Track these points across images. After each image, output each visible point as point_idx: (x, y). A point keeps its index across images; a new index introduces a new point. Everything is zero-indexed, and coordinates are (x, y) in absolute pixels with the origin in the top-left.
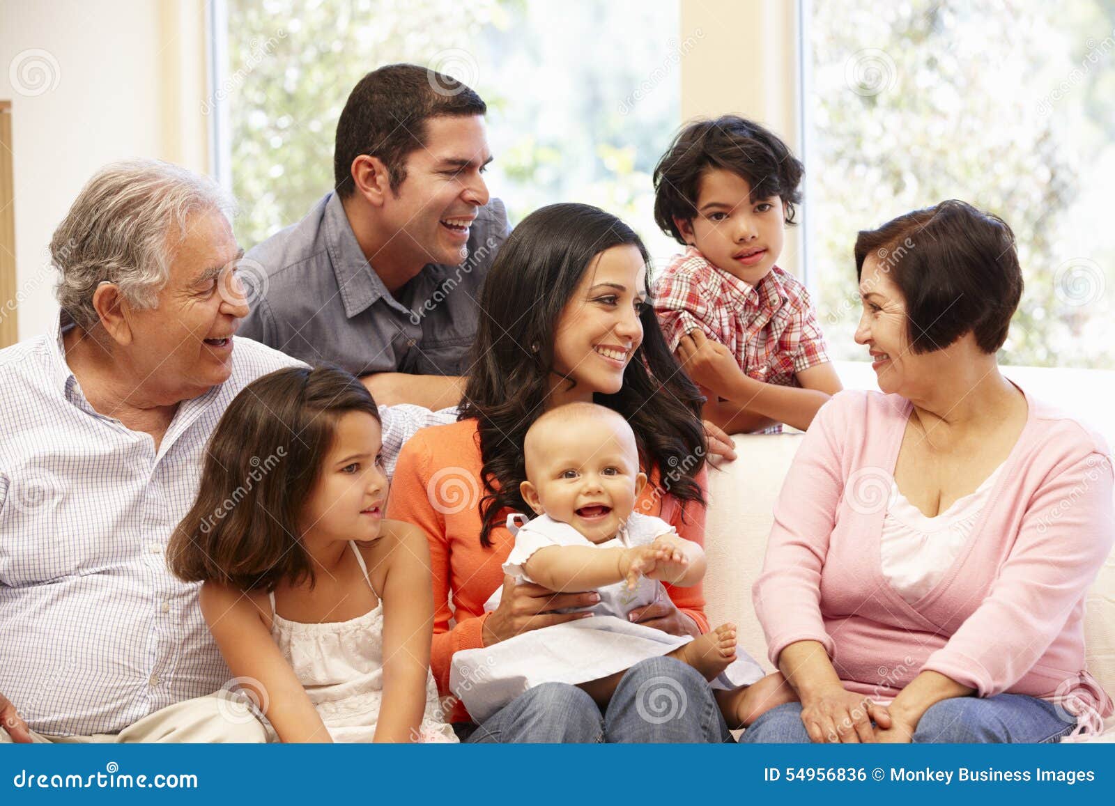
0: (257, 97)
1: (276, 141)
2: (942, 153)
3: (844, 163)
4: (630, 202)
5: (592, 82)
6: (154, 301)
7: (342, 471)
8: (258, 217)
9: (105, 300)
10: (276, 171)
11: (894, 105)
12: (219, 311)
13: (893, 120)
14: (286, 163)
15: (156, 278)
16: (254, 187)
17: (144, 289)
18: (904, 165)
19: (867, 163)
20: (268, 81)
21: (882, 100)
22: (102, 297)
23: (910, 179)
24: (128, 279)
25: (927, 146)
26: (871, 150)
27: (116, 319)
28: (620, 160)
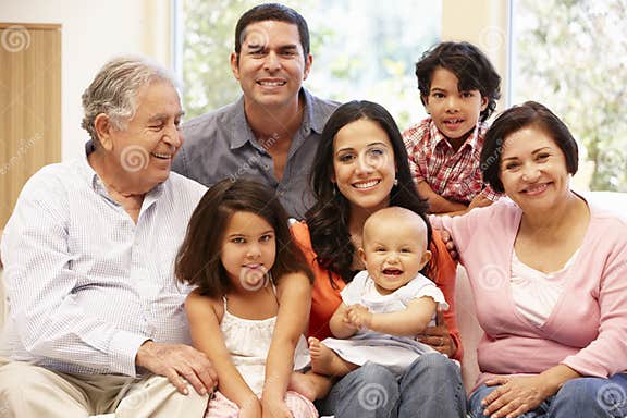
0: (195, 26)
1: (205, 51)
2: (581, 70)
3: (526, 74)
4: (402, 92)
5: (380, 22)
6: (126, 126)
7: (233, 241)
8: (192, 93)
9: (101, 123)
10: (204, 68)
11: (556, 43)
12: (162, 139)
13: (554, 51)
14: (210, 64)
15: (129, 113)
16: (192, 77)
17: (122, 119)
18: (561, 76)
19: (540, 75)
20: (201, 17)
21: (549, 38)
22: (99, 120)
23: (563, 85)
24: (114, 111)
25: (573, 66)
26: (541, 68)
27: (105, 135)
28: (396, 68)
